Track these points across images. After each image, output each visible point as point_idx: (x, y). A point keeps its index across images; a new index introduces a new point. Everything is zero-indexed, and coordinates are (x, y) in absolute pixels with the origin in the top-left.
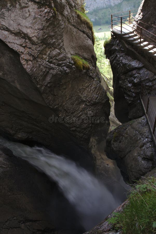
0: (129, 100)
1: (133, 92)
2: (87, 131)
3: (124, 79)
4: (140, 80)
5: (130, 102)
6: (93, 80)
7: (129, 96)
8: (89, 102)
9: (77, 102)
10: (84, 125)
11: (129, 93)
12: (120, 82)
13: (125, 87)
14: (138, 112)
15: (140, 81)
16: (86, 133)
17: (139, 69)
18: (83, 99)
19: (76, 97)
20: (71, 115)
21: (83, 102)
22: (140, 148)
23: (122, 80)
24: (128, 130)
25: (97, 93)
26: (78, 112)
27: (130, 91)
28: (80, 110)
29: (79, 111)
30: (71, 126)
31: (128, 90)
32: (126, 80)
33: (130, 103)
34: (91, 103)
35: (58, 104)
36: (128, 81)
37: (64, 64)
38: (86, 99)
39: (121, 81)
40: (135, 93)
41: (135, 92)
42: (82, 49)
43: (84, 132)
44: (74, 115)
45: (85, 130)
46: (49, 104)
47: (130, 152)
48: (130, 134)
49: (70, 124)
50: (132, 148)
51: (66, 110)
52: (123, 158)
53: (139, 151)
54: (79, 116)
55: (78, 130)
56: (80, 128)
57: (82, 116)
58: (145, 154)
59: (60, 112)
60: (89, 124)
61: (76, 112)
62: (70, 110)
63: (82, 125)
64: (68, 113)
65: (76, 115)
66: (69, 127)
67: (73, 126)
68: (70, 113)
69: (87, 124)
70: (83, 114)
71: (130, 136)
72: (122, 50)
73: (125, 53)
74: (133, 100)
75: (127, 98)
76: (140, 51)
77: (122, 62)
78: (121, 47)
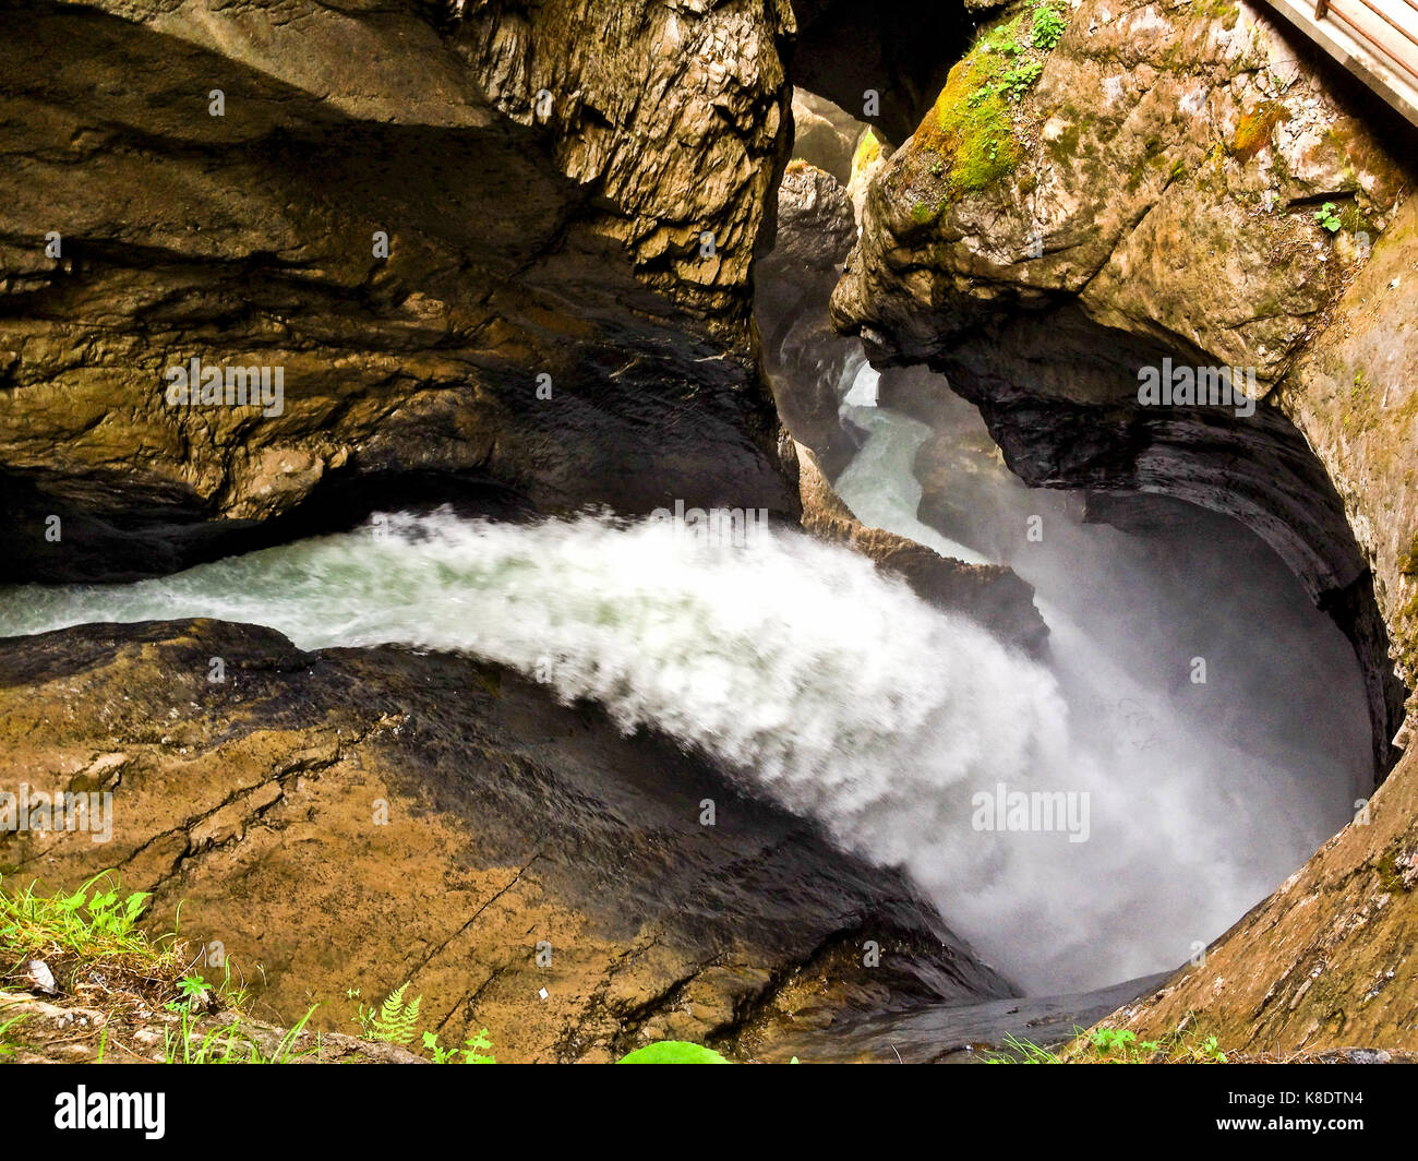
9: (627, 10)
22: (1237, 153)
24: (1057, 79)
28: (662, 77)
29: (658, 81)
30: (641, 231)
35: (555, 81)
43: (720, 243)
44: (638, 134)
45: (724, 224)
46: (509, 100)
47: (1139, 218)
48: (1087, 105)
49: (631, 219)
50: (1149, 190)
51: (598, 107)
52: (1082, 288)
53: (1237, 179)
54: (671, 129)
55: (681, 243)
56: (694, 223)
57: (685, 122)
58: (1293, 179)
59: (565, 147)
60: (739, 166)
61: (643, 104)
62: (616, 95)
63: (702, 190)
64: (608, 126)
65: (651, 125)
66: (627, 241)
67: (652, 223)
68: (617, 121)
69: (725, 166)
70: (684, 96)
71: (1090, 117)
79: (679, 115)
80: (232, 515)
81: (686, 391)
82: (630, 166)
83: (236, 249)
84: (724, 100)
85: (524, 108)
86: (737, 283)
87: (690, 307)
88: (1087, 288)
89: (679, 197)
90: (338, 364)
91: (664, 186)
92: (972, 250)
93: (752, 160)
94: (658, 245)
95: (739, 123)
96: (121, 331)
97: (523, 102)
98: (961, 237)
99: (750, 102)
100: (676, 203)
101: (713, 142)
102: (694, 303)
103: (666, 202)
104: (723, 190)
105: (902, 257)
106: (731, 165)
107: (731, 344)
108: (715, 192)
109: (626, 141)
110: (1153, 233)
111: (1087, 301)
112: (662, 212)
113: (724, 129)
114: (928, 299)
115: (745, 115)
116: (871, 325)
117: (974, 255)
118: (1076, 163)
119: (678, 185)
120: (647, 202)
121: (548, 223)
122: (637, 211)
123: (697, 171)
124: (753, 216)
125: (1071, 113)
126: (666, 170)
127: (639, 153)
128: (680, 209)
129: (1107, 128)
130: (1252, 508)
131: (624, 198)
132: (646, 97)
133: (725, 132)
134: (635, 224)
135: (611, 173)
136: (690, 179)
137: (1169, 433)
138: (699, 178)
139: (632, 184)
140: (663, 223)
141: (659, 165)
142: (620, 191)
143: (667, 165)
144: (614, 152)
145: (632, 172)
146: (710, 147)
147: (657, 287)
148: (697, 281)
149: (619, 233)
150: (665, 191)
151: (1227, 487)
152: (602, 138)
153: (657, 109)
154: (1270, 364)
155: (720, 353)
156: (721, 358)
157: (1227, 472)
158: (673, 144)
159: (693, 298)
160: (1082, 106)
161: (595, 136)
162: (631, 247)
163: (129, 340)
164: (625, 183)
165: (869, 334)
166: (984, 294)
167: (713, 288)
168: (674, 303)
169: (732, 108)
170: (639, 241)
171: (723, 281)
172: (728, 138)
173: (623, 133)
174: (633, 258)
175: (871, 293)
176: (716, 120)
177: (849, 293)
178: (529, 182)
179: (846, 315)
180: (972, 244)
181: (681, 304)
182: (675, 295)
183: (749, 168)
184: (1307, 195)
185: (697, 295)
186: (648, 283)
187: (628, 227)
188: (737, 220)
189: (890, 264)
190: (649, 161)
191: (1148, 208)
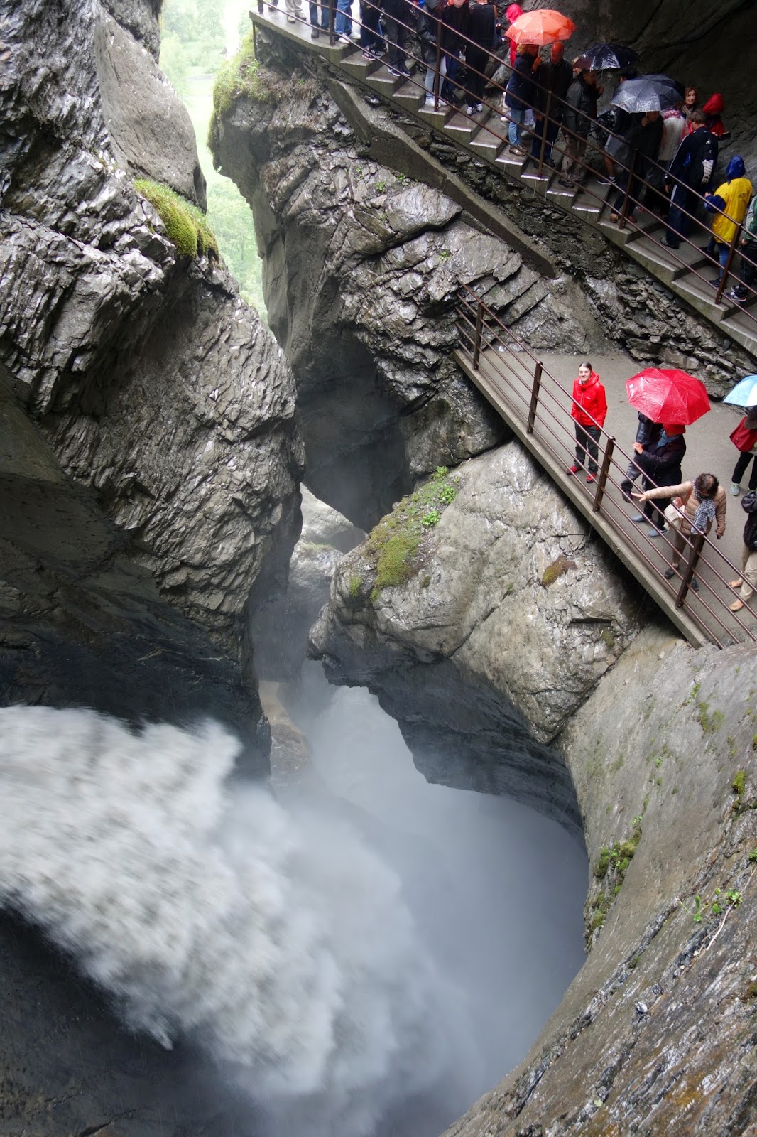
0: (409, 387)
1: (426, 346)
2: (238, 575)
3: (373, 287)
4: (458, 283)
5: (413, 394)
6: (229, 305)
7: (407, 365)
8: (233, 424)
9: (180, 431)
10: (223, 548)
11: (409, 353)
12: (349, 301)
13: (385, 324)
14: (463, 434)
15: (454, 288)
16: (237, 583)
17: (439, 229)
18: (204, 415)
19: (175, 405)
20: (165, 506)
21: (206, 426)
22: (544, 584)
23: (360, 288)
24: (449, 521)
25: (258, 370)
26: (191, 486)
27: (410, 341)
28: (199, 474)
29: (195, 477)
30: (168, 567)
31: (400, 339)
32: (380, 290)
33: (417, 399)
34: (243, 429)
35: (113, 464)
36: (396, 294)
37: (127, 238)
38: (216, 408)
39: (351, 293)
40: (434, 349)
41: (433, 344)
42: (149, 135)
43: (225, 584)
44: (175, 506)
45: (230, 572)
46: (74, 468)
47: (487, 615)
48: (464, 540)
49: (161, 558)
50: (494, 598)
51: (145, 484)
52: (452, 653)
53: (543, 600)
54: (199, 508)
55: (197, 579)
56: (207, 568)
57: (211, 504)
58: (575, 606)
59: (116, 505)
60: (246, 537)
61: (181, 489)
62: (161, 480)
63: (216, 548)
64: (152, 497)
65: (184, 502)
66: (155, 572)
67: (177, 563)
68: (159, 495)
69: (235, 536)
70: (213, 489)
71: (466, 547)
72: (339, 134)
73: (361, 149)
74: (427, 381)
75: (398, 377)
76: (433, 140)
77: (352, 201)
78: (335, 120)
79: (206, 499)
81: (193, 678)
82: (166, 524)
84: (240, 496)
85: (85, 475)
86: (234, 612)
87: (199, 623)
88: (455, 653)
89: (198, 550)
91: (188, 541)
92: (388, 617)
93: (255, 536)
94: (180, 577)
95: (250, 512)
97: (85, 471)
98: (382, 607)
99: (259, 500)
100: (195, 553)
101: (229, 520)
102: (202, 620)
103: (188, 551)
104: (232, 550)
105: (348, 614)
106: (240, 536)
107: (227, 651)
108: (226, 550)
109: (165, 509)
110: (493, 627)
111: (456, 663)
112: (185, 557)
113: (238, 513)
114: (361, 644)
115: (255, 507)
116: (328, 655)
117: (389, 620)
119: (199, 542)
120: (174, 550)
121: (101, 550)
122: (166, 553)
123: (215, 535)
124: (253, 571)
125: (455, 543)
126: (192, 531)
127: (174, 518)
128: (198, 558)
129: (475, 556)
131: (158, 543)
132: (185, 484)
133: (239, 515)
134: (164, 561)
135: (149, 527)
136: (208, 540)
137: (512, 759)
138: (214, 541)
139: (165, 535)
140: (184, 564)
141: (187, 527)
142: (155, 539)
143: (193, 528)
144: (154, 514)
145: (166, 529)
146: (227, 523)
147: (176, 605)
148: (205, 605)
149: (150, 565)
150: (189, 545)
151: (551, 801)
152: (146, 504)
153: (191, 493)
154: (553, 722)
155: (218, 657)
156: (218, 659)
157: (550, 792)
158: (199, 515)
159: (202, 617)
160: (462, 541)
161: (142, 502)
162: (159, 576)
164: (160, 534)
165: (327, 660)
166: (393, 647)
167: (217, 612)
168: (187, 618)
169: (246, 502)
170: (166, 573)
171: (225, 608)
172: (241, 519)
173: (163, 503)
174: (159, 584)
175: (329, 634)
176: (233, 507)
177: (318, 630)
178: (88, 522)
179: (314, 645)
180: (388, 613)
181: (192, 619)
182: (189, 613)
183: (252, 541)
184: (582, 617)
185: (205, 615)
186: (170, 602)
187: (158, 563)
188: (240, 571)
189: (339, 616)
190: (179, 524)
191: (493, 610)
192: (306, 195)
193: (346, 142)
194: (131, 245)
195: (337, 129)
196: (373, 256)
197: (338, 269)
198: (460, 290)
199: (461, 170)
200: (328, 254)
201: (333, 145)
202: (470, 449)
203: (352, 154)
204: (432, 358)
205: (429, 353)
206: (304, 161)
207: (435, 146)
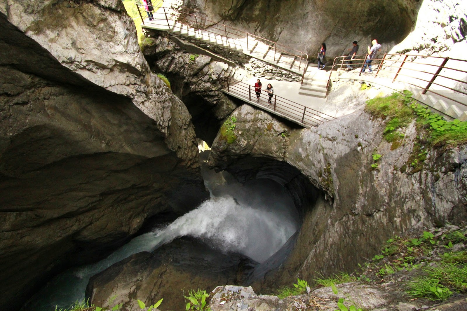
1: (215, 90)
3: (198, 82)
4: (218, 74)
5: (215, 102)
7: (212, 96)
8: (185, 125)
9: (178, 131)
11: (212, 93)
12: (192, 87)
13: (204, 89)
14: (229, 107)
17: (209, 64)
18: (180, 125)
21: (181, 127)
22: (269, 130)
23: (194, 83)
26: (184, 142)
27: (211, 91)
28: (184, 139)
31: (209, 91)
32: (200, 82)
34: (187, 125)
36: (204, 81)
38: (181, 122)
39: (193, 85)
40: (217, 91)
44: (184, 148)
46: (173, 148)
47: (257, 141)
48: (244, 128)
50: (257, 137)
51: (179, 146)
53: (270, 133)
54: (187, 146)
55: (192, 162)
56: (193, 159)
58: (277, 131)
59: (177, 153)
62: (181, 143)
65: (185, 146)
68: (181, 147)
69: (195, 149)
70: (188, 141)
71: (245, 130)
72: (177, 49)
73: (184, 51)
74: (217, 98)
75: (210, 100)
76: (201, 44)
77: (187, 64)
78: (175, 46)
79: (188, 144)
80: (131, 233)
83: (129, 185)
84: (193, 140)
87: (194, 172)
88: (251, 152)
90: (143, 199)
91: (188, 155)
94: (189, 164)
96: (110, 206)
98: (231, 150)
105: (222, 155)
107: (199, 176)
108: (194, 153)
109: (183, 150)
110: (260, 143)
111: (252, 154)
113: (193, 144)
114: (226, 160)
115: (195, 141)
116: (216, 167)
118: (245, 136)
119: (190, 154)
120: (187, 158)
121: (174, 165)
122: (186, 160)
123: (192, 151)
125: (242, 130)
126: (188, 152)
127: (185, 151)
128: (191, 157)
129: (248, 131)
130: (272, 176)
131: (184, 158)
134: (186, 162)
135: (182, 155)
140: (189, 160)
144: (182, 152)
145: (184, 154)
146: (192, 147)
147: (189, 170)
148: (194, 168)
149: (184, 164)
153: (185, 144)
154: (282, 156)
155: (198, 178)
158: (188, 148)
159: (194, 170)
161: (180, 150)
163: (111, 208)
164: (184, 156)
166: (236, 157)
167: (196, 168)
168: (192, 172)
170: (187, 164)
171: (197, 166)
174: (186, 167)
180: (233, 151)
189: (219, 157)
192: (173, 66)
193: (179, 51)
194: (165, 91)
195: (176, 48)
196: (196, 75)
197: (188, 80)
198: (219, 75)
199: (208, 49)
200: (184, 78)
201: (176, 52)
202: (232, 109)
203: (182, 53)
204: (217, 93)
205: (216, 92)
206: (170, 58)
207: (201, 45)
